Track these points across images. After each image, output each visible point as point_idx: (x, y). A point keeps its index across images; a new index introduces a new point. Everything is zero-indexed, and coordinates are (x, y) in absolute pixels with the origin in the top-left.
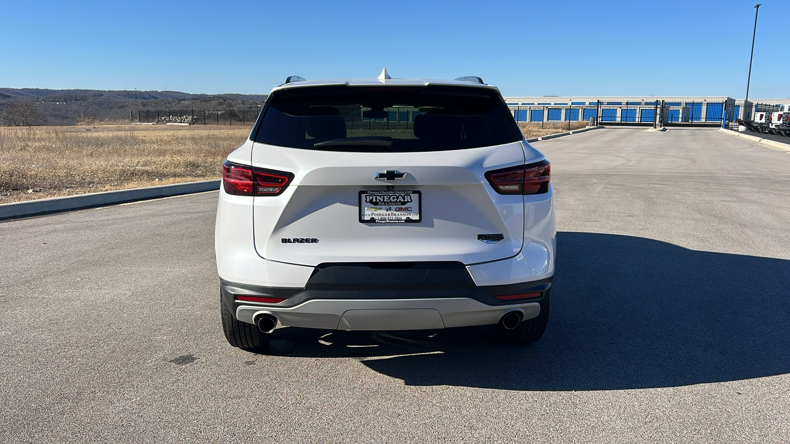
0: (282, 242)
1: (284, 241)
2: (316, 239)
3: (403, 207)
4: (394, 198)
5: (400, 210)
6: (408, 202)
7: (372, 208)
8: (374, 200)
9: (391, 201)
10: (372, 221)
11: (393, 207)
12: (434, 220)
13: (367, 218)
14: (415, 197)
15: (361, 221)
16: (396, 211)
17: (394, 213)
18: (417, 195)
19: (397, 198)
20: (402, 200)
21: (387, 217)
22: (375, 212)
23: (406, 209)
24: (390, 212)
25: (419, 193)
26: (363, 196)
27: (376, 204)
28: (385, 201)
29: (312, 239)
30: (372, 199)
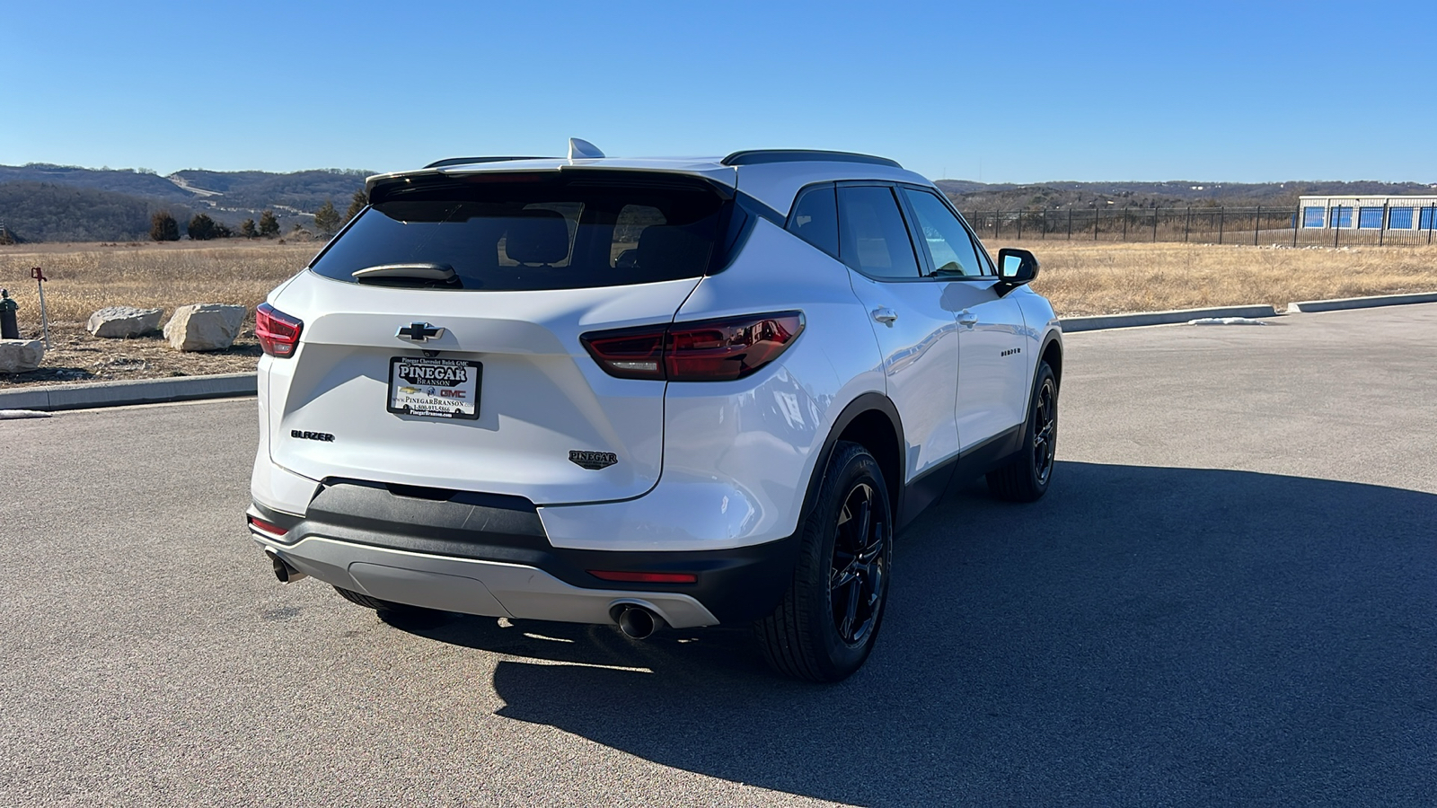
0: (292, 435)
1: (296, 434)
2: (331, 436)
3: (453, 389)
4: (440, 372)
5: (447, 394)
6: (461, 381)
7: (407, 388)
8: (411, 375)
9: (435, 378)
10: (405, 412)
11: (438, 389)
12: (500, 416)
13: (399, 405)
14: (472, 372)
15: (390, 409)
16: (442, 395)
17: (439, 399)
18: (475, 370)
19: (445, 373)
20: (452, 378)
21: (428, 406)
22: (411, 396)
23: (457, 394)
24: (432, 397)
25: (479, 366)
26: (397, 365)
27: (413, 381)
28: (427, 376)
29: (327, 435)
30: (409, 373)
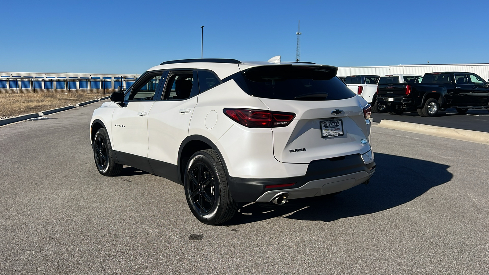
0: (290, 152)
1: (291, 151)
2: (305, 149)
3: (337, 128)
4: (333, 124)
5: (335, 130)
6: (338, 125)
7: (326, 130)
8: (326, 126)
9: (332, 126)
10: (327, 136)
11: (333, 128)
12: (348, 134)
13: (324, 135)
14: (340, 122)
15: (323, 137)
16: (334, 130)
17: (334, 131)
18: (341, 122)
19: (334, 124)
20: (336, 125)
21: (331, 134)
22: (327, 132)
23: (338, 129)
24: (332, 131)
25: (341, 120)
26: (322, 123)
27: (327, 127)
28: (330, 125)
29: (303, 149)
30: (325, 125)
